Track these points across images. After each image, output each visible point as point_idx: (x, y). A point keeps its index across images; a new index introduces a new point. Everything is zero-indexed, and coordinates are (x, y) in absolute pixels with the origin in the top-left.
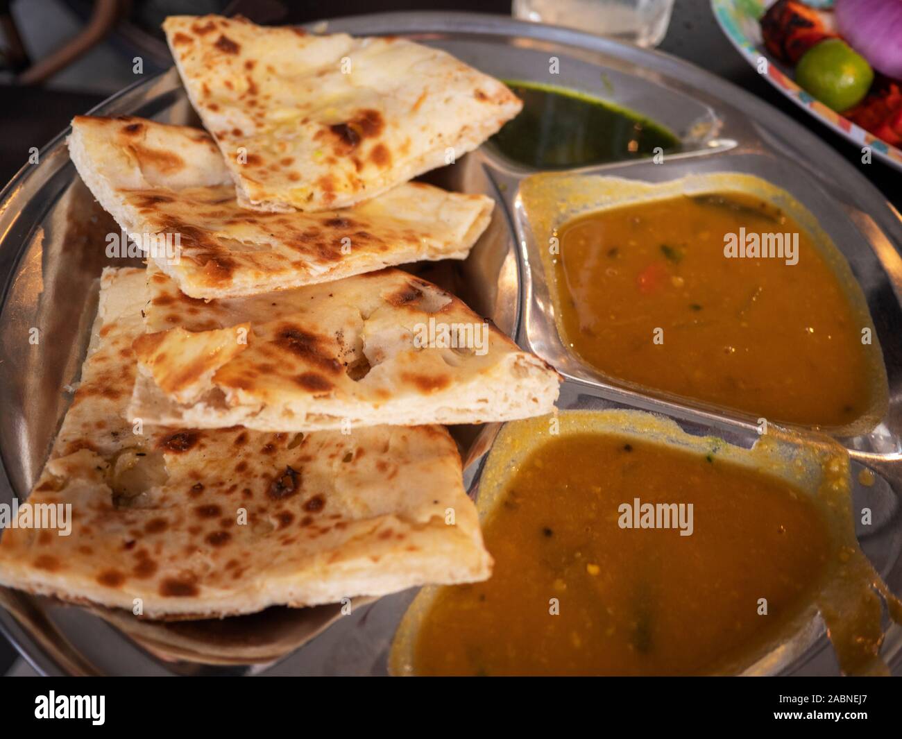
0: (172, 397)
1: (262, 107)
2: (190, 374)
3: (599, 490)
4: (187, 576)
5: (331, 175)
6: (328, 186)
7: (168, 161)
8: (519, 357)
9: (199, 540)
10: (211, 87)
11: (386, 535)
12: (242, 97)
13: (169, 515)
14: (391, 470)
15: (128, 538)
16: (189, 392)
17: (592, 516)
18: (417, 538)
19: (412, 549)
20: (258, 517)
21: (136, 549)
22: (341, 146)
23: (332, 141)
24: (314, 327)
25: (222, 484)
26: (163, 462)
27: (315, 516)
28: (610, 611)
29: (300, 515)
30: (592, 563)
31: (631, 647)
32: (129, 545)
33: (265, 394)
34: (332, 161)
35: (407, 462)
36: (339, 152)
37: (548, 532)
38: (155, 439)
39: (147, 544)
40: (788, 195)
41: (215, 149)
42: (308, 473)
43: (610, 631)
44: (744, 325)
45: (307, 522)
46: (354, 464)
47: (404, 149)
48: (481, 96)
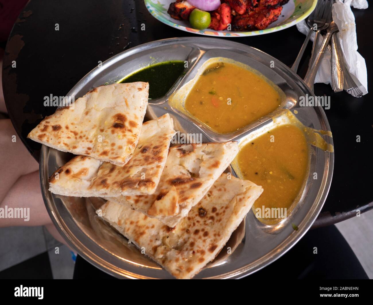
0: (175, 214)
1: (84, 136)
2: (173, 207)
3: (256, 157)
4: (211, 246)
5: (128, 139)
6: (130, 142)
7: (83, 171)
8: (226, 145)
9: (203, 238)
10: (65, 142)
11: (241, 200)
12: (76, 138)
13: (191, 240)
14: (223, 189)
15: (191, 252)
16: (177, 210)
17: (261, 163)
18: (248, 195)
19: (249, 198)
20: (206, 223)
21: (196, 252)
22: (122, 130)
23: (118, 130)
24: (175, 176)
25: (190, 225)
26: (174, 234)
27: (217, 212)
28: (281, 177)
29: (214, 215)
30: (270, 172)
31: (290, 180)
32: (194, 252)
33: (192, 196)
34: (125, 136)
35: (224, 185)
36: (123, 132)
37: (257, 173)
38: (165, 232)
39: (196, 249)
40: (222, 58)
41: (90, 158)
42: (204, 206)
43: (285, 180)
44: (243, 98)
45: (217, 214)
46: (212, 195)
47: (136, 117)
48: (140, 89)
